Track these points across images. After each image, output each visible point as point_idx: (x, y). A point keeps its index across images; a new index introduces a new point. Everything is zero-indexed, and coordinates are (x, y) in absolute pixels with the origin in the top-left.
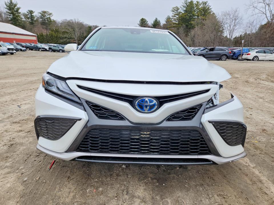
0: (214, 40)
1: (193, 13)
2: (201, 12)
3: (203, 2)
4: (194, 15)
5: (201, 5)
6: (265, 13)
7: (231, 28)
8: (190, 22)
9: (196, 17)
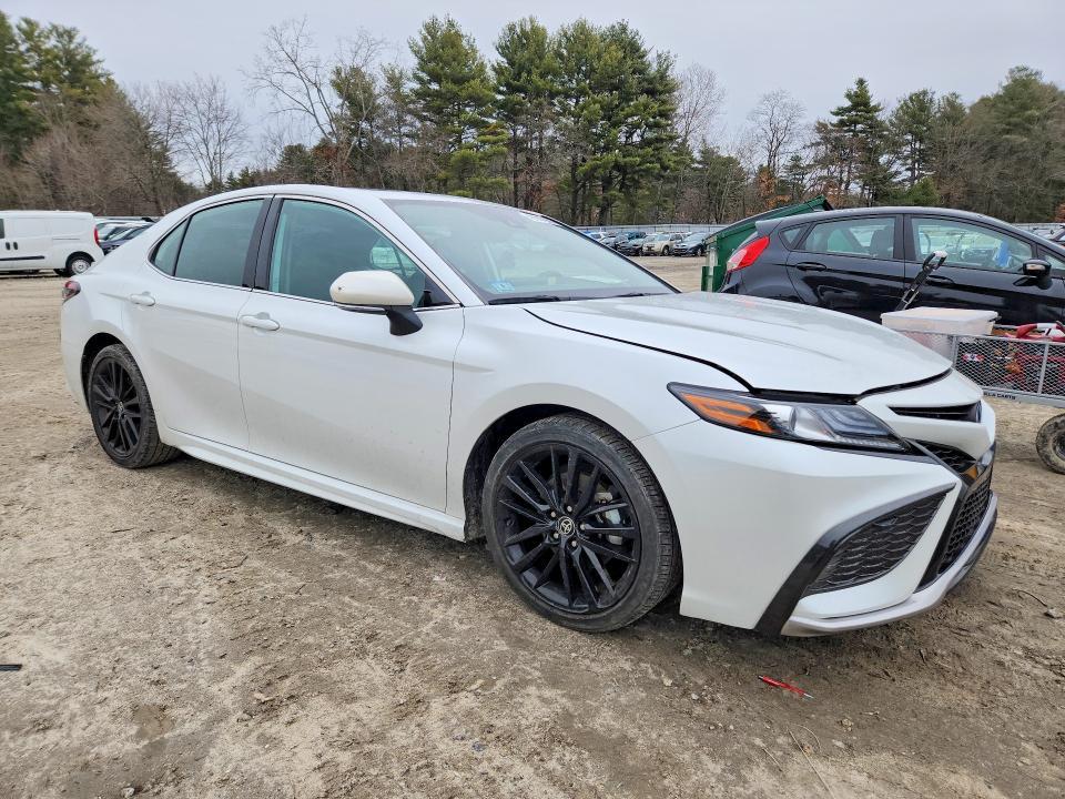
0: (154, 189)
1: (15, 65)
2: (57, 67)
3: (55, 28)
4: (21, 75)
5: (48, 37)
6: (311, 110)
7: (212, 151)
8: (11, 105)
9: (38, 85)
